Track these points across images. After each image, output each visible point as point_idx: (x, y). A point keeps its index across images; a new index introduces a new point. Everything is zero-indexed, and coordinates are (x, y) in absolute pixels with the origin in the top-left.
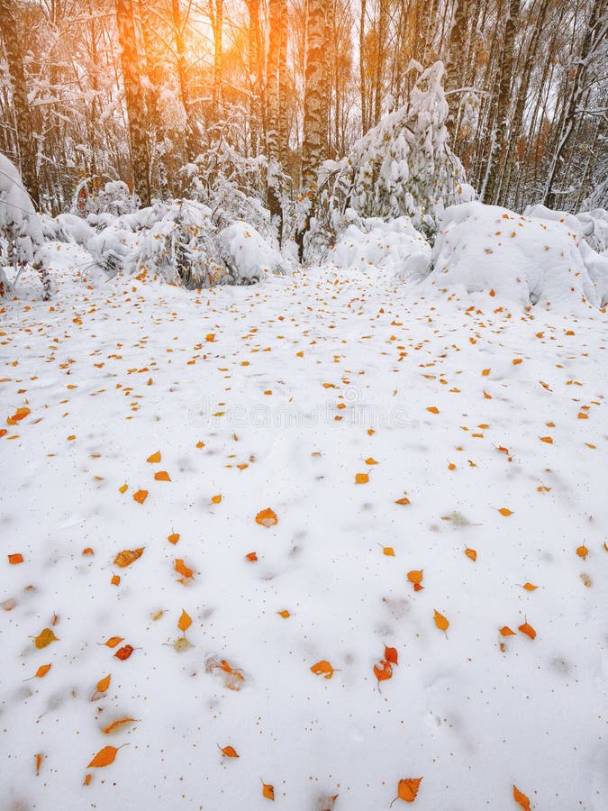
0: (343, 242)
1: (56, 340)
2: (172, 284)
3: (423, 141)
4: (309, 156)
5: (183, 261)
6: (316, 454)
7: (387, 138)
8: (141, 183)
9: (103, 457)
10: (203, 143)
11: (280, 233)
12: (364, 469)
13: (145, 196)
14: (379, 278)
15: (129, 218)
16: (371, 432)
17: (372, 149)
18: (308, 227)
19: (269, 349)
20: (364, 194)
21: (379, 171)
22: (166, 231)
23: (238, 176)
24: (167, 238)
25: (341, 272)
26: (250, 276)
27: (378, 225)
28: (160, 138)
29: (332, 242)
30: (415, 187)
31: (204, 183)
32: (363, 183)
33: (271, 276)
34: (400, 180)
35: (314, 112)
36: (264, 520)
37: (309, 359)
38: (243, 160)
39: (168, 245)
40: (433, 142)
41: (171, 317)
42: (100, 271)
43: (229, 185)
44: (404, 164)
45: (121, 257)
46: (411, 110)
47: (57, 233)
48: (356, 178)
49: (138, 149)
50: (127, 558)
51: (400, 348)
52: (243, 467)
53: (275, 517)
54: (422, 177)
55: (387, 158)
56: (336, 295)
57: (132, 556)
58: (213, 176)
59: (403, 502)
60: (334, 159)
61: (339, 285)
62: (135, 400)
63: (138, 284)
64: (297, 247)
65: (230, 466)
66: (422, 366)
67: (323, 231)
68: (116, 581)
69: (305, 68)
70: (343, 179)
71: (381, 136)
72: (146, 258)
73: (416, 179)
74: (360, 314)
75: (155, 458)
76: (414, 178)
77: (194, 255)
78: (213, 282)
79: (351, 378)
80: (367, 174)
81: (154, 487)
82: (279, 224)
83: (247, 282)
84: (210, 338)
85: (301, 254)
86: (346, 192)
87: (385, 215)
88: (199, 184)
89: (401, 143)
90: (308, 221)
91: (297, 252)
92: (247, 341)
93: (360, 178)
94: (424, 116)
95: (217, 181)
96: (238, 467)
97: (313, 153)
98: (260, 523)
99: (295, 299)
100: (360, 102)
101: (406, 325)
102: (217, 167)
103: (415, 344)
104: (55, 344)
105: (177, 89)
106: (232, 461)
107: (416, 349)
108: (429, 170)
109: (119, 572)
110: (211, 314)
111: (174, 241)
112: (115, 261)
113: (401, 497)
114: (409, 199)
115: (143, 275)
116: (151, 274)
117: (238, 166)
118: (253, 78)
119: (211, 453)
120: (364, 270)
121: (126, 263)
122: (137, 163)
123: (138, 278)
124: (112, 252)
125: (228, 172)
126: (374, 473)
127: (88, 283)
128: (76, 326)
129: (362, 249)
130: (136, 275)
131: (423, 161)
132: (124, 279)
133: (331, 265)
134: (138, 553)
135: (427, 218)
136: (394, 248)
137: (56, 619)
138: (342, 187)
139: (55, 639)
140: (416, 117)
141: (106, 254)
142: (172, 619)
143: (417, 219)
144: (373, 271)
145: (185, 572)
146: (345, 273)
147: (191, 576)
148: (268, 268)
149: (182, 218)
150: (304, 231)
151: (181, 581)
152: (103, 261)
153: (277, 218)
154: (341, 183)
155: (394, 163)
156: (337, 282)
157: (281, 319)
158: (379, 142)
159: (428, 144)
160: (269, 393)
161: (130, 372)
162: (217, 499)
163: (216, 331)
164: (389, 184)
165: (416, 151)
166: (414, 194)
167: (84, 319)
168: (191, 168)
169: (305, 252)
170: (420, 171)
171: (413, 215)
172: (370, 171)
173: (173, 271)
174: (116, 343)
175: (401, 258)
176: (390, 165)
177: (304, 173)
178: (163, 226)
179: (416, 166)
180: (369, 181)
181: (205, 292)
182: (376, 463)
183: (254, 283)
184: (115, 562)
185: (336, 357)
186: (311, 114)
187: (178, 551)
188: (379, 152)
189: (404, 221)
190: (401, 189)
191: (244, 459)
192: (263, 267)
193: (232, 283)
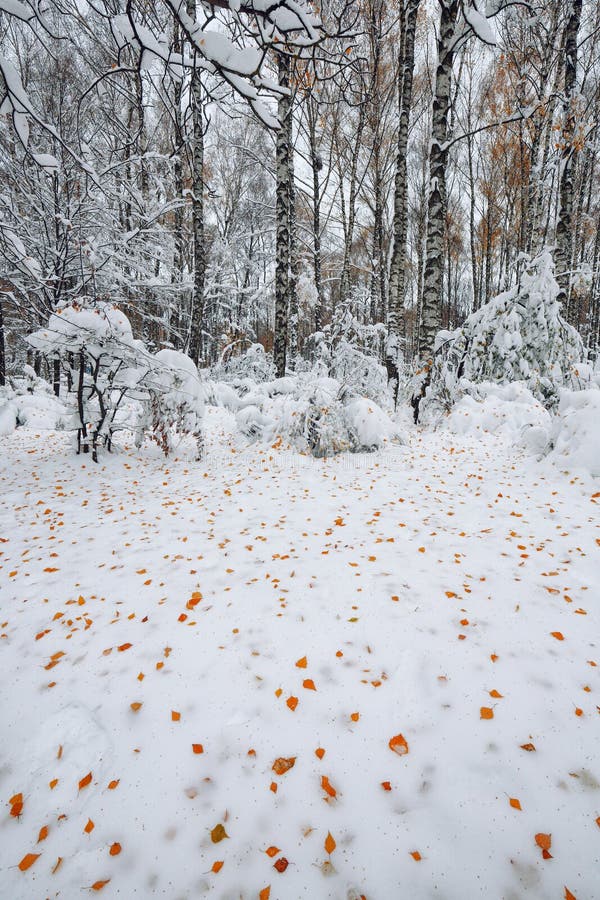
0: (458, 410)
1: (213, 514)
2: (302, 453)
3: (535, 315)
4: (426, 336)
5: (313, 434)
6: (442, 678)
7: (500, 313)
8: (279, 356)
9: (261, 656)
10: (328, 308)
11: (396, 393)
12: (489, 702)
13: (281, 365)
14: (496, 445)
15: (268, 386)
16: (494, 658)
17: (484, 322)
18: (424, 394)
19: (392, 540)
20: (478, 359)
21: (492, 339)
22: (302, 410)
23: (358, 340)
24: (302, 415)
25: (456, 440)
26: (369, 444)
27: (492, 391)
28: (295, 311)
29: (447, 407)
30: (530, 353)
31: (328, 345)
32: (476, 350)
33: (390, 445)
34: (513, 348)
35: (432, 303)
36: (397, 747)
37: (431, 556)
38: (363, 327)
39: (303, 420)
40: (545, 316)
41: (303, 493)
42: (243, 437)
43: (350, 347)
44: (517, 335)
45: (261, 427)
46: (522, 291)
47: (210, 398)
48: (469, 345)
49: (280, 331)
50: (283, 766)
51: (521, 547)
52: (377, 684)
53: (406, 745)
54: (536, 344)
55: (500, 330)
56: (453, 470)
57: (286, 764)
58: (336, 341)
59: (528, 747)
60: (448, 329)
61: (455, 455)
62: (283, 595)
63: (272, 452)
64: (412, 409)
65: (365, 682)
66: (544, 574)
67: (438, 397)
68: (274, 788)
69: (424, 271)
70: (457, 345)
71: (494, 311)
72: (282, 430)
73: (529, 346)
74: (477, 495)
75: (302, 663)
76: (528, 345)
77: (323, 429)
78: (337, 451)
79: (473, 584)
80: (480, 343)
81: (303, 694)
82: (395, 386)
83: (366, 449)
84: (339, 523)
85: (416, 415)
86: (460, 355)
87: (499, 377)
88: (324, 347)
89: (514, 318)
90: (423, 389)
91: (413, 414)
92: (372, 528)
93: (474, 346)
94: (535, 297)
95: (339, 344)
96: (373, 683)
97: (429, 333)
98: (392, 749)
99: (414, 474)
100: (471, 268)
101: (526, 516)
102: (341, 333)
103: (537, 542)
104: (212, 517)
105: (313, 277)
106: (367, 676)
107: (538, 550)
108: (543, 339)
109: (278, 779)
110: (338, 492)
111: (308, 417)
112: (255, 429)
113: (527, 741)
114: (524, 364)
115: (279, 444)
116: (285, 444)
117: (359, 333)
118: (375, 262)
119: (348, 664)
120: (480, 437)
121: (266, 432)
122: (278, 341)
123: (274, 447)
124: (255, 423)
125: (350, 337)
126: (499, 707)
127: (232, 447)
128: (227, 498)
129: (478, 418)
130: (273, 443)
131: (536, 332)
132: (261, 447)
133: (447, 432)
134: (291, 762)
135: (545, 381)
136: (510, 417)
137: (226, 817)
138: (456, 351)
139: (226, 836)
140: (527, 296)
141: (250, 424)
142: (319, 840)
143: (533, 382)
144: (489, 438)
145: (329, 790)
146: (461, 441)
147: (334, 795)
148: (387, 438)
149: (315, 398)
150: (420, 397)
151: (326, 800)
152: (246, 429)
153: (393, 381)
154: (454, 347)
155: (507, 334)
156: (453, 449)
157: (401, 500)
158: (492, 316)
159: (541, 318)
160: (396, 599)
161: (275, 557)
162: (355, 717)
163: (342, 515)
164: (502, 352)
165: (528, 323)
166: (528, 359)
167: (234, 489)
168: (318, 335)
169: (420, 415)
170: (534, 339)
171: (528, 378)
172: (484, 341)
173: (303, 441)
174: (260, 521)
175: (518, 427)
176: (503, 335)
177: (421, 349)
178: (299, 406)
179: (529, 335)
180: (482, 349)
181: (330, 460)
182: (500, 696)
183: (373, 450)
184: (273, 768)
185: (457, 556)
186: (428, 304)
187: (324, 767)
188: (491, 324)
189: (519, 386)
190: (515, 355)
191: (377, 677)
192: (382, 437)
193: (353, 451)
